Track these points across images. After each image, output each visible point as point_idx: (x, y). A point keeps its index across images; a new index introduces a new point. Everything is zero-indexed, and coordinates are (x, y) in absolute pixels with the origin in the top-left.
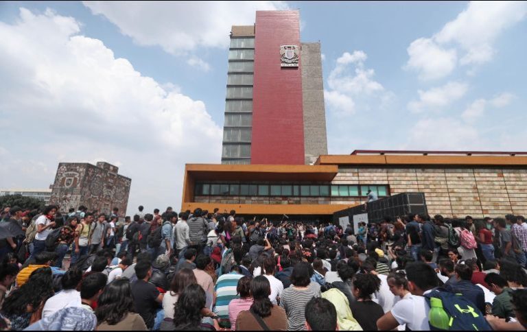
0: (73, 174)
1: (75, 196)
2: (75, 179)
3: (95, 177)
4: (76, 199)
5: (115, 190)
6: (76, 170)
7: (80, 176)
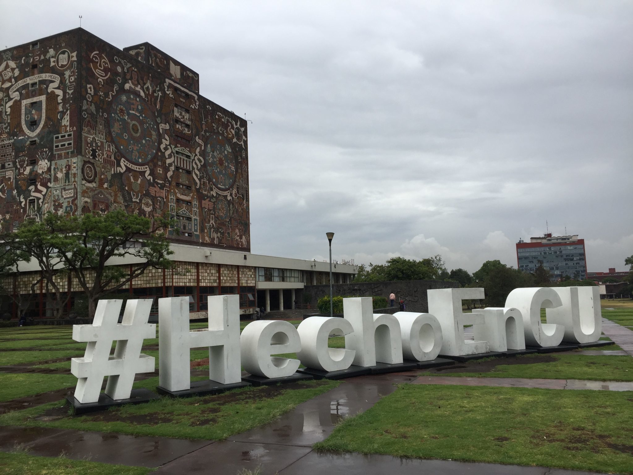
0: (42, 82)
1: (63, 162)
2: (52, 97)
3: (122, 90)
4: (67, 175)
5: (203, 154)
6: (46, 68)
7: (62, 86)
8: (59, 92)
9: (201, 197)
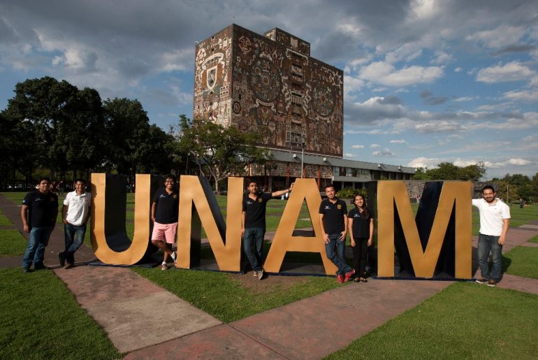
0: (216, 58)
1: (224, 103)
2: (220, 66)
4: (225, 110)
6: (218, 50)
7: (224, 59)
8: (223, 63)
9: (308, 121)
